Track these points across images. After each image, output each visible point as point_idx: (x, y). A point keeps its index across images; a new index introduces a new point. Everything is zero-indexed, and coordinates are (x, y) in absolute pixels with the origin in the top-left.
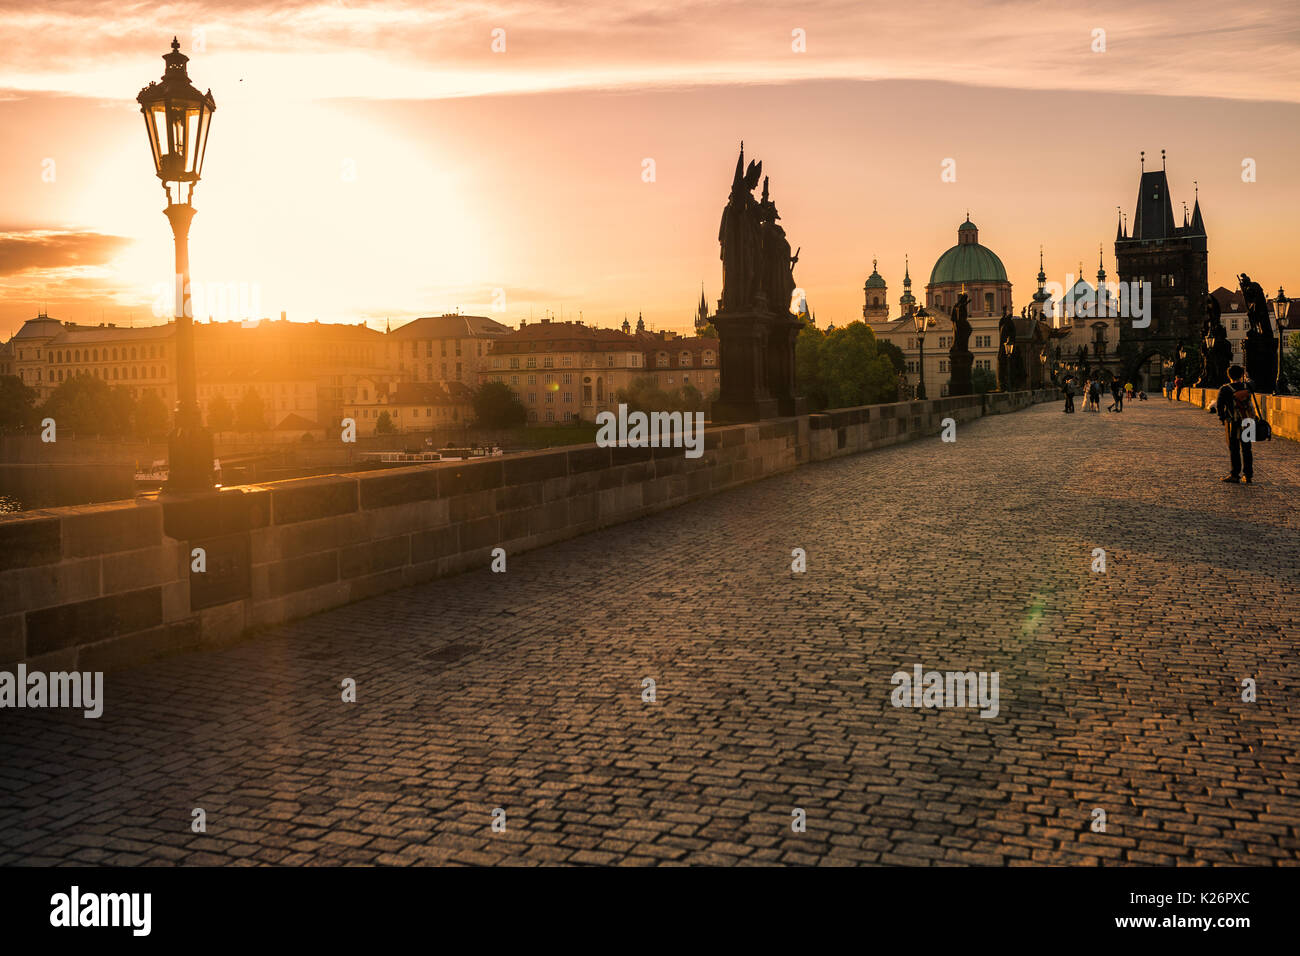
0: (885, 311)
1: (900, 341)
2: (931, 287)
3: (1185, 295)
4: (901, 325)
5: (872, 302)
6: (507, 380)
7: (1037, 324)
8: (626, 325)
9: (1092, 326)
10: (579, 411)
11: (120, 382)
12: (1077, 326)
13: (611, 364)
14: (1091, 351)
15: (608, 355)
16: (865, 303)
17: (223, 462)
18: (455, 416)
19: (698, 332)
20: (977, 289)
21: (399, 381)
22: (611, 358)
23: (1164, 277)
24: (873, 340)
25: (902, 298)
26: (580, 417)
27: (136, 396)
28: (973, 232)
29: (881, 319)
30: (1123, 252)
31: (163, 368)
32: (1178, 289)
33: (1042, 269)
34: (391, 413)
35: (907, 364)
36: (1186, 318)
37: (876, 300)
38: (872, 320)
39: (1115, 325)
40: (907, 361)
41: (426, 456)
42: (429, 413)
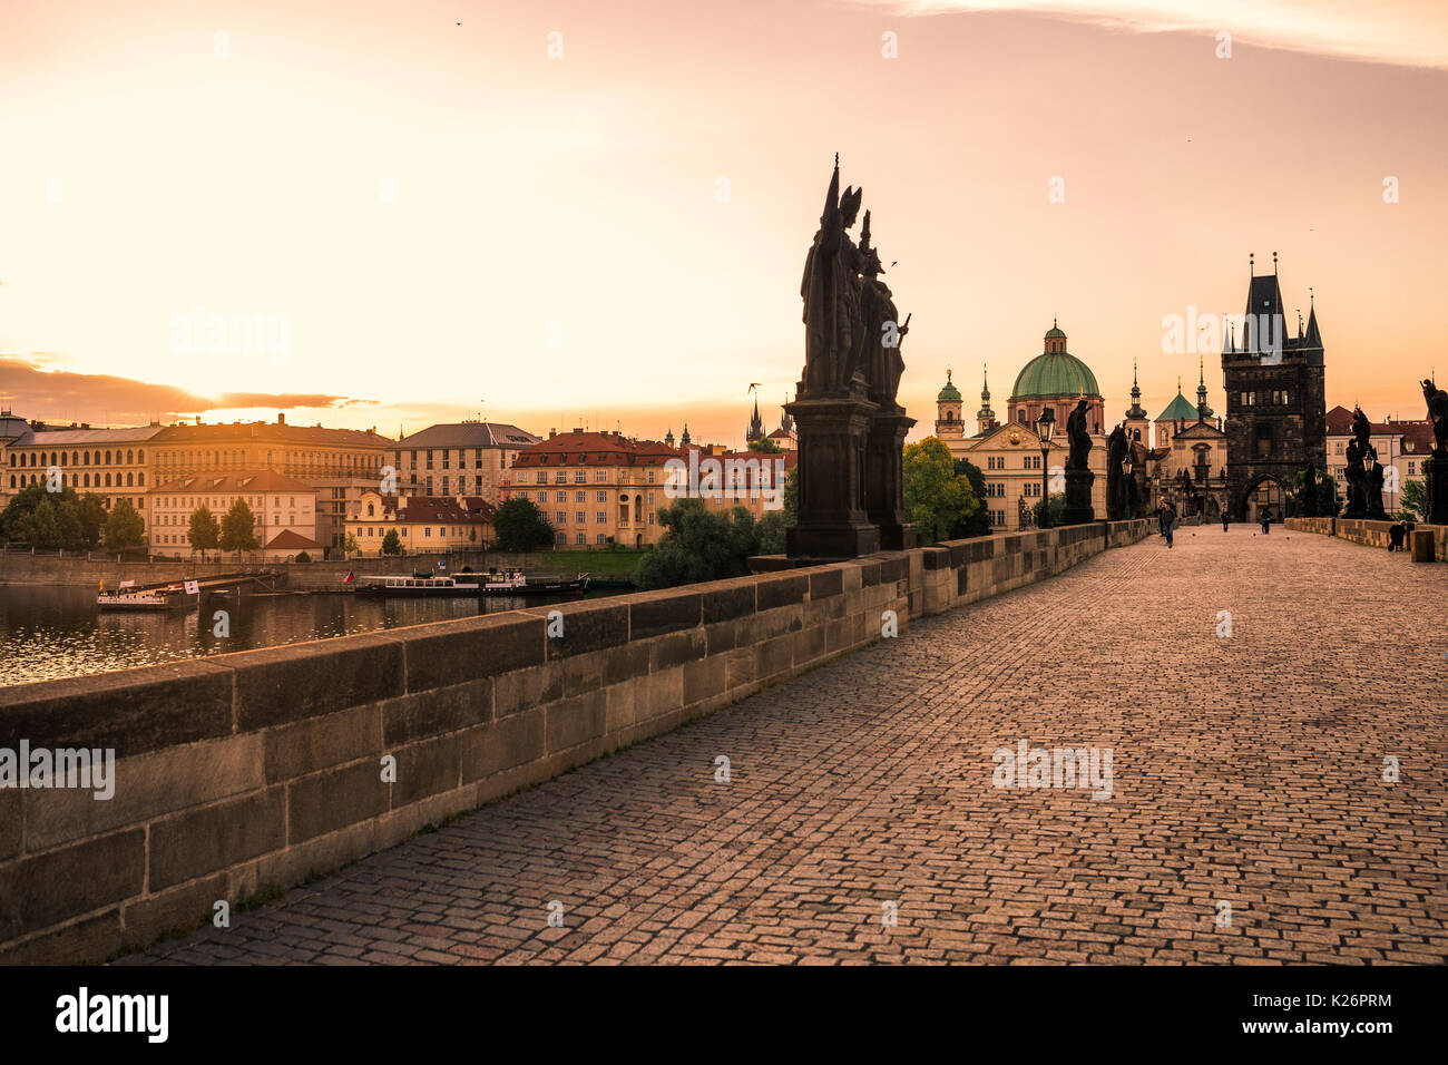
0: (960, 427)
1: (979, 461)
2: (1013, 401)
3: (1300, 414)
4: (981, 442)
5: (945, 417)
6: (533, 497)
7: (1132, 445)
8: (670, 438)
9: (1194, 448)
10: (614, 533)
11: (90, 490)
12: (1176, 448)
13: (651, 480)
14: (1193, 475)
15: (648, 470)
16: (937, 418)
17: (202, 584)
18: (473, 537)
19: (750, 446)
20: (1065, 404)
21: (410, 495)
22: (651, 474)
23: (1276, 393)
24: (950, 459)
25: (980, 412)
26: (615, 540)
27: (108, 506)
28: (1062, 340)
29: (955, 436)
30: (1230, 365)
31: (141, 475)
32: (1294, 407)
33: (1136, 383)
34: (399, 532)
35: (987, 487)
36: (1301, 440)
37: (950, 414)
38: (945, 436)
39: (1219, 447)
40: (987, 482)
41: (437, 582)
42: (443, 533)
